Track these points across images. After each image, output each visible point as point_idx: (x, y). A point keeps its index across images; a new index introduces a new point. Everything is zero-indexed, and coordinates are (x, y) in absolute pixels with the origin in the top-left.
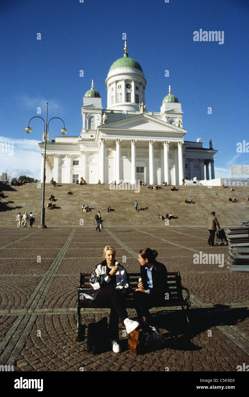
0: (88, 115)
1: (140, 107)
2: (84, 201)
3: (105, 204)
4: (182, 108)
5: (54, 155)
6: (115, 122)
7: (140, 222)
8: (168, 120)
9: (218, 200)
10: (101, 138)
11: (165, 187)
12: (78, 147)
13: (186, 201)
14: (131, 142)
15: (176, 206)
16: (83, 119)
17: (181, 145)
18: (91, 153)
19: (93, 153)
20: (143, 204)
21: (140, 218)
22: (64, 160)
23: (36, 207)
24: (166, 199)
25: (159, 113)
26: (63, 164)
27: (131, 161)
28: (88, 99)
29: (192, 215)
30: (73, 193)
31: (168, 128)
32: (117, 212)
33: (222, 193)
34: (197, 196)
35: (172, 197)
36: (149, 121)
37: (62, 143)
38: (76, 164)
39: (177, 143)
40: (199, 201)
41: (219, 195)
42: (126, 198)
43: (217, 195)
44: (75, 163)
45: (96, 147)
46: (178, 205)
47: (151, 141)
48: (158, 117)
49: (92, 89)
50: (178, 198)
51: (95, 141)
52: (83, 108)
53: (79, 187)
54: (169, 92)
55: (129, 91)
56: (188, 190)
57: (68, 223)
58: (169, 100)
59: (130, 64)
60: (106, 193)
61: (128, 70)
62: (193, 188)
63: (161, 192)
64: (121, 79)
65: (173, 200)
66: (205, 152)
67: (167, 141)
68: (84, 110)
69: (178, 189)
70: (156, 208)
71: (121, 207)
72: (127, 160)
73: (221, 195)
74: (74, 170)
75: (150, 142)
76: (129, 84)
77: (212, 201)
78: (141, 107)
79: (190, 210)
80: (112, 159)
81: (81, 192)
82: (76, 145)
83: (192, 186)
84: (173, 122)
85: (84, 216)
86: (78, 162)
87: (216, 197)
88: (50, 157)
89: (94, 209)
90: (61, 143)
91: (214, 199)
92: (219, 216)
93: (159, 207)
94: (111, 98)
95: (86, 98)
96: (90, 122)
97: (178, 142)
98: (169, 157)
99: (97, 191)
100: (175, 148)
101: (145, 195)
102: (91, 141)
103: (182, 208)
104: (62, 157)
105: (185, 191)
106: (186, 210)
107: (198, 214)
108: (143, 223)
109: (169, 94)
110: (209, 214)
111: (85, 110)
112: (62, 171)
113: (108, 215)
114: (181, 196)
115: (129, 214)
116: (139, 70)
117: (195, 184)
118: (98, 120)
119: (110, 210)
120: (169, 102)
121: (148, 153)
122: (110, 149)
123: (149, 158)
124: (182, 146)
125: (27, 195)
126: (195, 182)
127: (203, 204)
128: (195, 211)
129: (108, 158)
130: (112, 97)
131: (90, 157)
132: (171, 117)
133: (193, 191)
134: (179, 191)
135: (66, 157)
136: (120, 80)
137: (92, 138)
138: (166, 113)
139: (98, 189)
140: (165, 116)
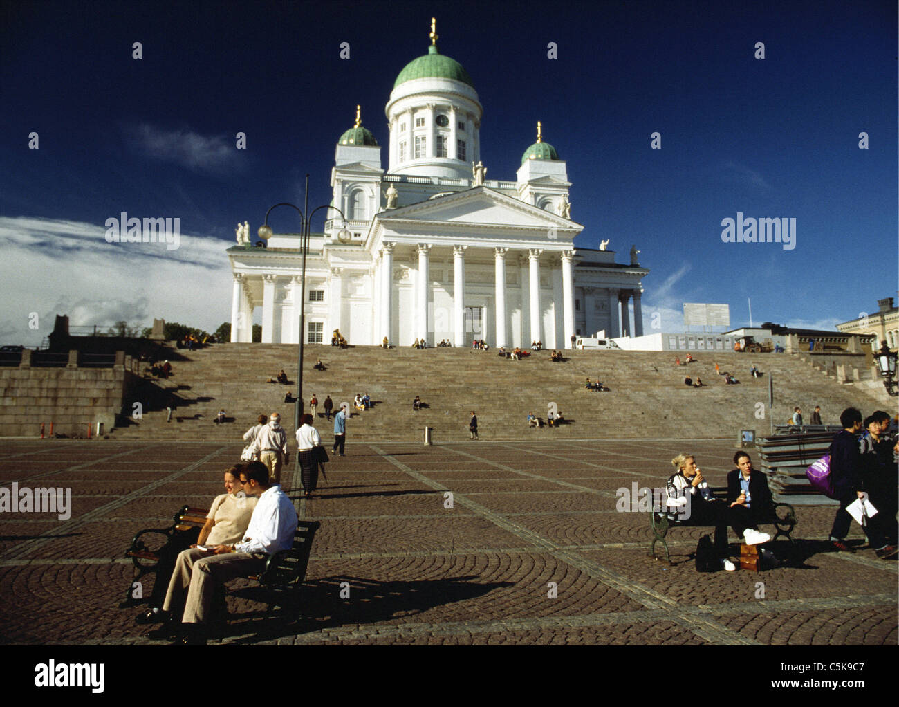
0: (347, 186)
1: (474, 172)
2: (357, 385)
3: (405, 391)
4: (567, 172)
5: (263, 278)
6: (416, 204)
7: (491, 432)
8: (535, 199)
9: (660, 383)
10: (384, 240)
11: (537, 353)
12: (321, 260)
13: (590, 385)
14: (453, 250)
15: (566, 397)
16: (334, 194)
17: (569, 258)
18: (356, 275)
19: (360, 274)
20: (494, 392)
21: (489, 424)
22: (289, 288)
23: (245, 399)
24: (542, 380)
25: (513, 183)
26: (287, 299)
27: (452, 294)
28: (348, 150)
29: (605, 416)
30: (326, 367)
31: (540, 219)
32: (434, 411)
33: (668, 367)
34: (611, 374)
35: (556, 377)
36: (495, 202)
37: (285, 249)
38: (316, 298)
39: (560, 253)
40: (618, 386)
41: (662, 371)
42: (450, 377)
43: (657, 371)
44: (316, 296)
45: (365, 259)
46: (573, 395)
47: (499, 249)
48: (512, 193)
49: (356, 127)
50: (570, 377)
51: (364, 245)
52: (336, 171)
53: (340, 354)
54: (539, 136)
55: (441, 133)
56: (588, 359)
57: (325, 435)
58: (537, 155)
59: (445, 70)
60: (404, 368)
61: (441, 84)
62: (602, 355)
63: (529, 364)
64: (424, 103)
65: (561, 383)
66: (620, 273)
67: (538, 250)
68: (338, 173)
69: (568, 357)
70: (523, 401)
71: (443, 399)
72: (443, 290)
73: (667, 371)
74: (311, 312)
75: (497, 251)
76: (443, 116)
77: (647, 385)
78: (476, 171)
79: (599, 404)
80: (407, 289)
81: (346, 365)
82: (318, 254)
83: (599, 351)
84: (547, 205)
85: (361, 419)
86: (321, 293)
87: (656, 376)
88: (253, 282)
89: (381, 402)
90: (281, 249)
91: (652, 380)
92: (665, 418)
93: (529, 397)
94: (399, 146)
95: (343, 147)
96: (352, 202)
97: (562, 252)
98: (542, 285)
99: (382, 362)
100: (553, 264)
101: (494, 371)
102: (356, 245)
103: (581, 401)
104: (284, 281)
105: (584, 363)
106: (590, 405)
107: (620, 414)
108: (497, 435)
109: (538, 142)
110: (643, 413)
111: (340, 174)
112: (283, 314)
113: (416, 417)
114: (574, 373)
115: (464, 414)
116: (466, 85)
117: (603, 347)
118: (371, 197)
119: (420, 406)
120: (537, 159)
121: (493, 276)
122: (402, 266)
123: (494, 287)
124: (570, 260)
125: (218, 371)
126: (601, 343)
127: (628, 391)
128: (612, 408)
129: (397, 285)
130: (403, 145)
131: (353, 282)
132: (542, 194)
133: (601, 362)
134: (570, 362)
135: (293, 282)
136: (422, 107)
137: (358, 239)
138: (532, 185)
139: (382, 358)
140: (530, 190)
